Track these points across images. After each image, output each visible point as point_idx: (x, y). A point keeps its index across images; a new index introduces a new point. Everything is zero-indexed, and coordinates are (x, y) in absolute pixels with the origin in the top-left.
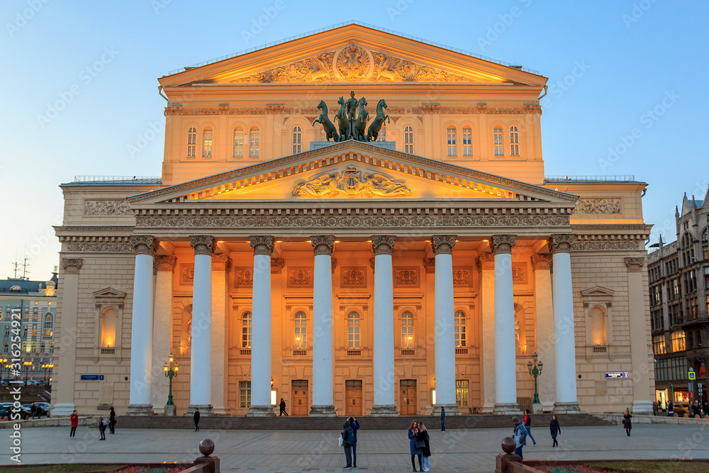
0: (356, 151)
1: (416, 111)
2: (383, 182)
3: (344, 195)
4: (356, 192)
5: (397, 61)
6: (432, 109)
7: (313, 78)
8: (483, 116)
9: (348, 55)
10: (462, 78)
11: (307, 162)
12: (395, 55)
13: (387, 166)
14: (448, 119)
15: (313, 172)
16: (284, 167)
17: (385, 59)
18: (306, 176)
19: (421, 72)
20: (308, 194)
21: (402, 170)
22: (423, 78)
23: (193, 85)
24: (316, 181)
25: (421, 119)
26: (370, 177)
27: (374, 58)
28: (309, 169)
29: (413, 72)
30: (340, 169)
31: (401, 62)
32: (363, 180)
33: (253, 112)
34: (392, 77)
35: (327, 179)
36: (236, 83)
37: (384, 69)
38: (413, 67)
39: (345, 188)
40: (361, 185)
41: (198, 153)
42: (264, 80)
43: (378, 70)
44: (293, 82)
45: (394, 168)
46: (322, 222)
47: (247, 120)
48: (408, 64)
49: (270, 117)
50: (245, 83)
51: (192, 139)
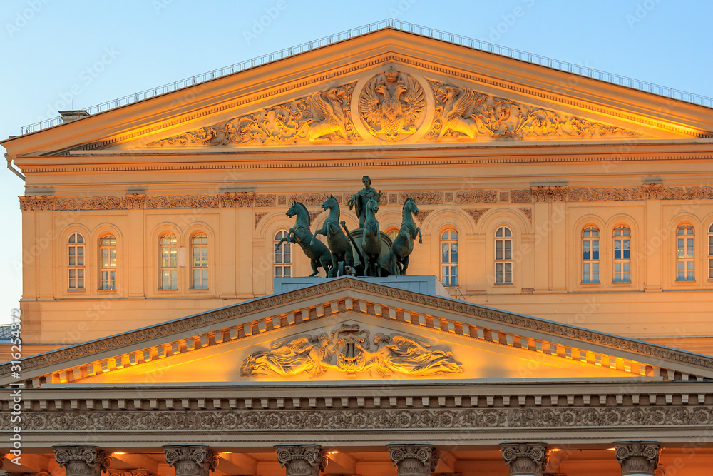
0: (357, 296)
1: (519, 197)
2: (410, 350)
3: (336, 373)
4: (358, 368)
5: (482, 98)
6: (550, 193)
7: (312, 136)
8: (653, 205)
9: (382, 90)
10: (613, 130)
11: (266, 315)
12: (479, 87)
13: (415, 321)
14: (582, 211)
15: (279, 333)
16: (224, 326)
17: (457, 96)
18: (266, 340)
19: (530, 119)
20: (270, 374)
21: (444, 328)
22: (533, 133)
23: (72, 152)
24: (284, 349)
25: (528, 213)
26: (386, 340)
27: (435, 94)
28: (270, 328)
29: (513, 120)
30: (331, 326)
31: (490, 100)
32: (373, 347)
33: (195, 203)
34: (472, 133)
35: (306, 344)
36: (158, 149)
37: (452, 117)
38: (514, 111)
39: (339, 361)
40: (368, 356)
41: (90, 282)
42: (213, 141)
43: (444, 120)
44: (272, 145)
45: (429, 324)
46: (297, 420)
47: (186, 219)
48: (504, 104)
49: (228, 213)
50: (177, 147)
51: (75, 257)
